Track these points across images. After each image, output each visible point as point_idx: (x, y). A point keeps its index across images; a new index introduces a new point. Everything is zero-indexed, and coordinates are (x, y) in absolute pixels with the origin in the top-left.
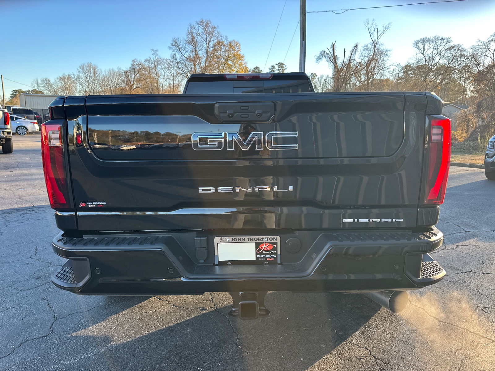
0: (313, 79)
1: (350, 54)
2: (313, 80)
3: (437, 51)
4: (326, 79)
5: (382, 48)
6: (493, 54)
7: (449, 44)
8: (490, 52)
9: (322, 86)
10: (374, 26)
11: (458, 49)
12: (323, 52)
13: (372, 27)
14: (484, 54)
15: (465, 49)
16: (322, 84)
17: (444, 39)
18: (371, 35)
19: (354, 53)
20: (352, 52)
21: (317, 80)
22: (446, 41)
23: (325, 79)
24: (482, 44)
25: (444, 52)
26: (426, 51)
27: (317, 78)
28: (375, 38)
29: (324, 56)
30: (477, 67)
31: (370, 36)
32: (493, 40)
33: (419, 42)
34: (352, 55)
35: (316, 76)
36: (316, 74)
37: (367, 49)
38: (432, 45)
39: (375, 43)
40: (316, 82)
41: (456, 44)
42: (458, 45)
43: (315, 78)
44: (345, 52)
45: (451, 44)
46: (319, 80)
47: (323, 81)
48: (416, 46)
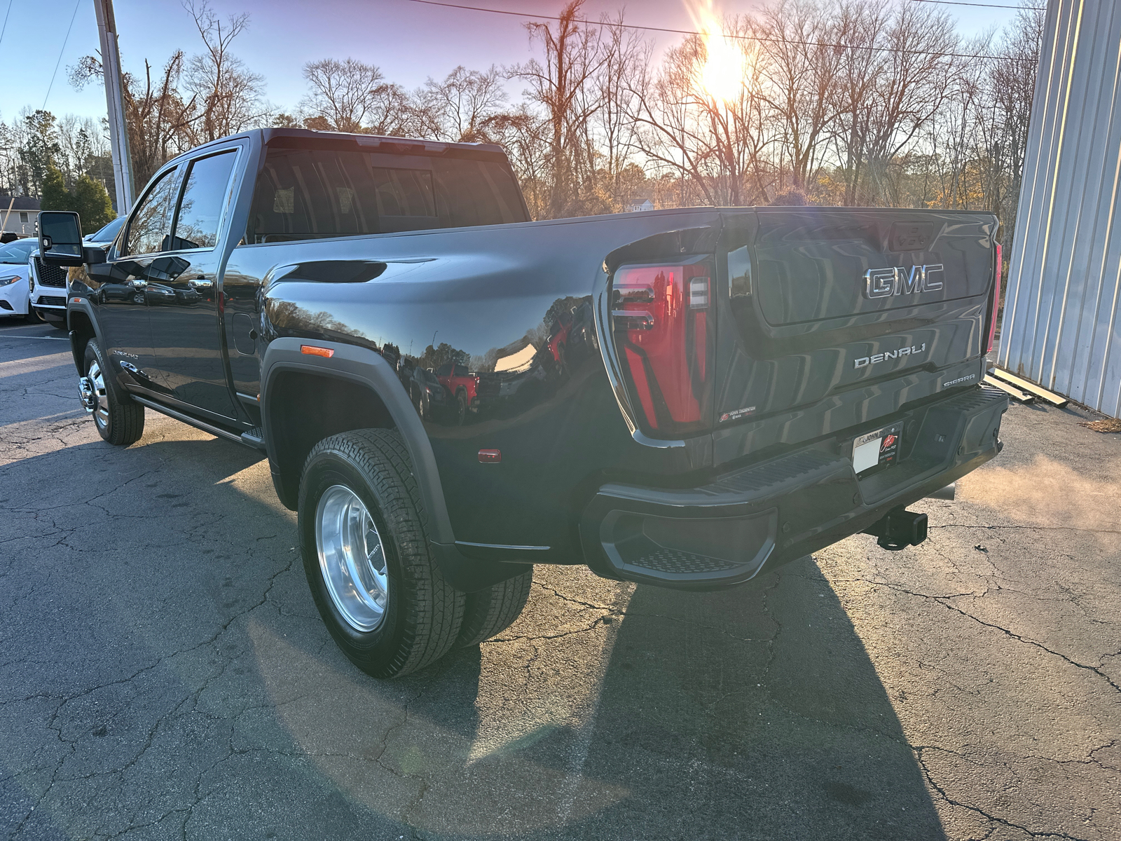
0: (45, 126)
1: (165, 75)
2: (46, 131)
3: (356, 94)
4: (84, 129)
5: (238, 71)
6: (458, 113)
7: (376, 80)
8: (452, 108)
9: (74, 147)
10: (209, 15)
11: (394, 94)
12: (89, 61)
13: (204, 16)
14: (442, 111)
15: (407, 96)
16: (74, 141)
17: (366, 70)
18: (205, 34)
19: (173, 73)
20: (169, 71)
21: (57, 129)
22: (369, 74)
23: (81, 130)
24: (437, 90)
25: (369, 97)
26: (334, 90)
27: (55, 123)
28: (215, 43)
29: (93, 71)
30: (436, 136)
31: (203, 36)
32: (453, 85)
33: (317, 68)
34: (170, 79)
35: (54, 118)
36: (52, 114)
37: (202, 68)
38: (344, 80)
39: (218, 57)
40: (55, 135)
41: (389, 83)
42: (393, 86)
43: (49, 124)
44: (148, 68)
45: (382, 82)
46: (65, 129)
47: (75, 133)
48: (311, 77)
